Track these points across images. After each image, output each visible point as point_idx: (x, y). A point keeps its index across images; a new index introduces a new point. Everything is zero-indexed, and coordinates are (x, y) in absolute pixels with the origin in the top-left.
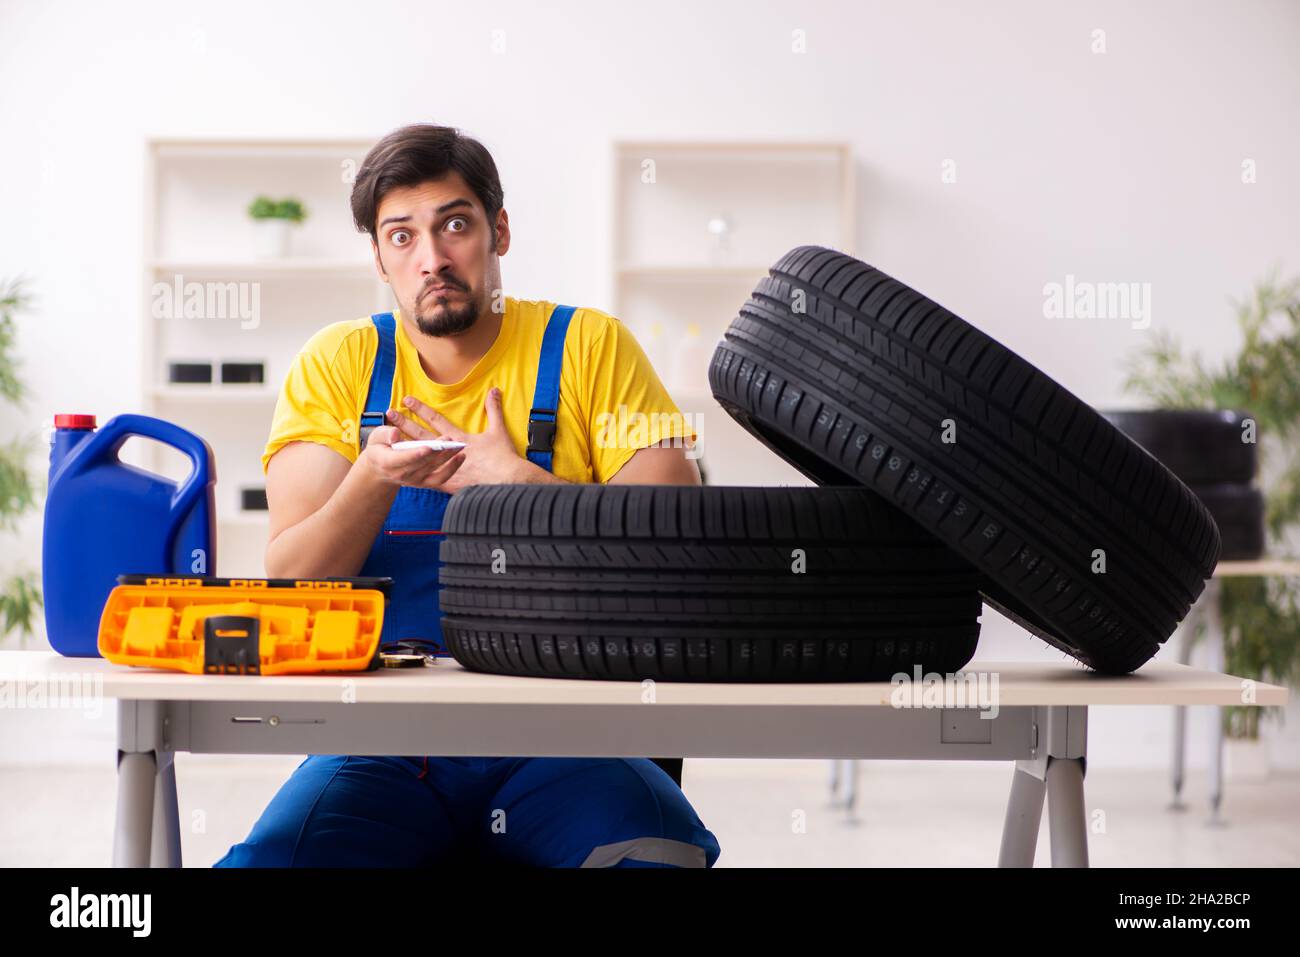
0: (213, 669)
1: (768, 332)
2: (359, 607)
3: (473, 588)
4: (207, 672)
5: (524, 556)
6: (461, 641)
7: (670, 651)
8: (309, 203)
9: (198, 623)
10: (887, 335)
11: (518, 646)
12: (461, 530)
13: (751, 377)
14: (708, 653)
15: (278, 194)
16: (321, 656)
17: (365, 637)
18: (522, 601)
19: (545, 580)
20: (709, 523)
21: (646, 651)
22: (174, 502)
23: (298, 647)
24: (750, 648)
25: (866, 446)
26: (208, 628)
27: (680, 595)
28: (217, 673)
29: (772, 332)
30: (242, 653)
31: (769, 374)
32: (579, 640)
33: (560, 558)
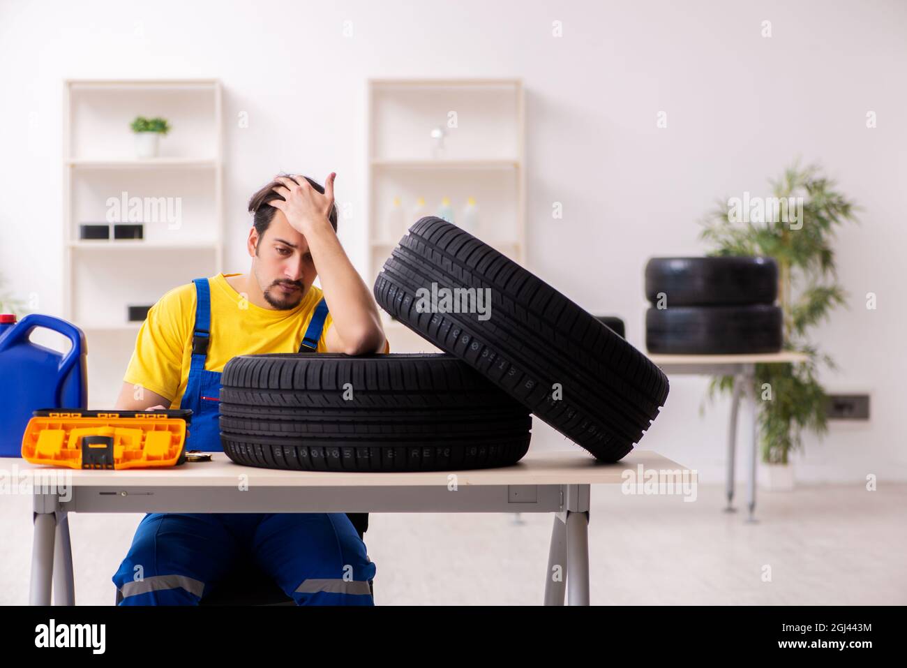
0: (87, 466)
1: (405, 269)
2: (172, 429)
3: (237, 417)
4: (84, 468)
5: (265, 400)
6: (231, 448)
7: (348, 454)
8: (170, 121)
9: (79, 438)
10: (471, 272)
11: (262, 451)
12: (230, 384)
13: (395, 295)
14: (369, 455)
15: (150, 116)
16: (150, 458)
17: (174, 446)
18: (264, 425)
19: (277, 414)
20: (369, 382)
21: (334, 455)
22: (61, 366)
23: (136, 453)
24: (393, 452)
25: (458, 336)
26: (84, 443)
27: (353, 423)
28: (90, 468)
29: (407, 269)
30: (103, 457)
31: (405, 293)
32: (296, 448)
33: (285, 401)
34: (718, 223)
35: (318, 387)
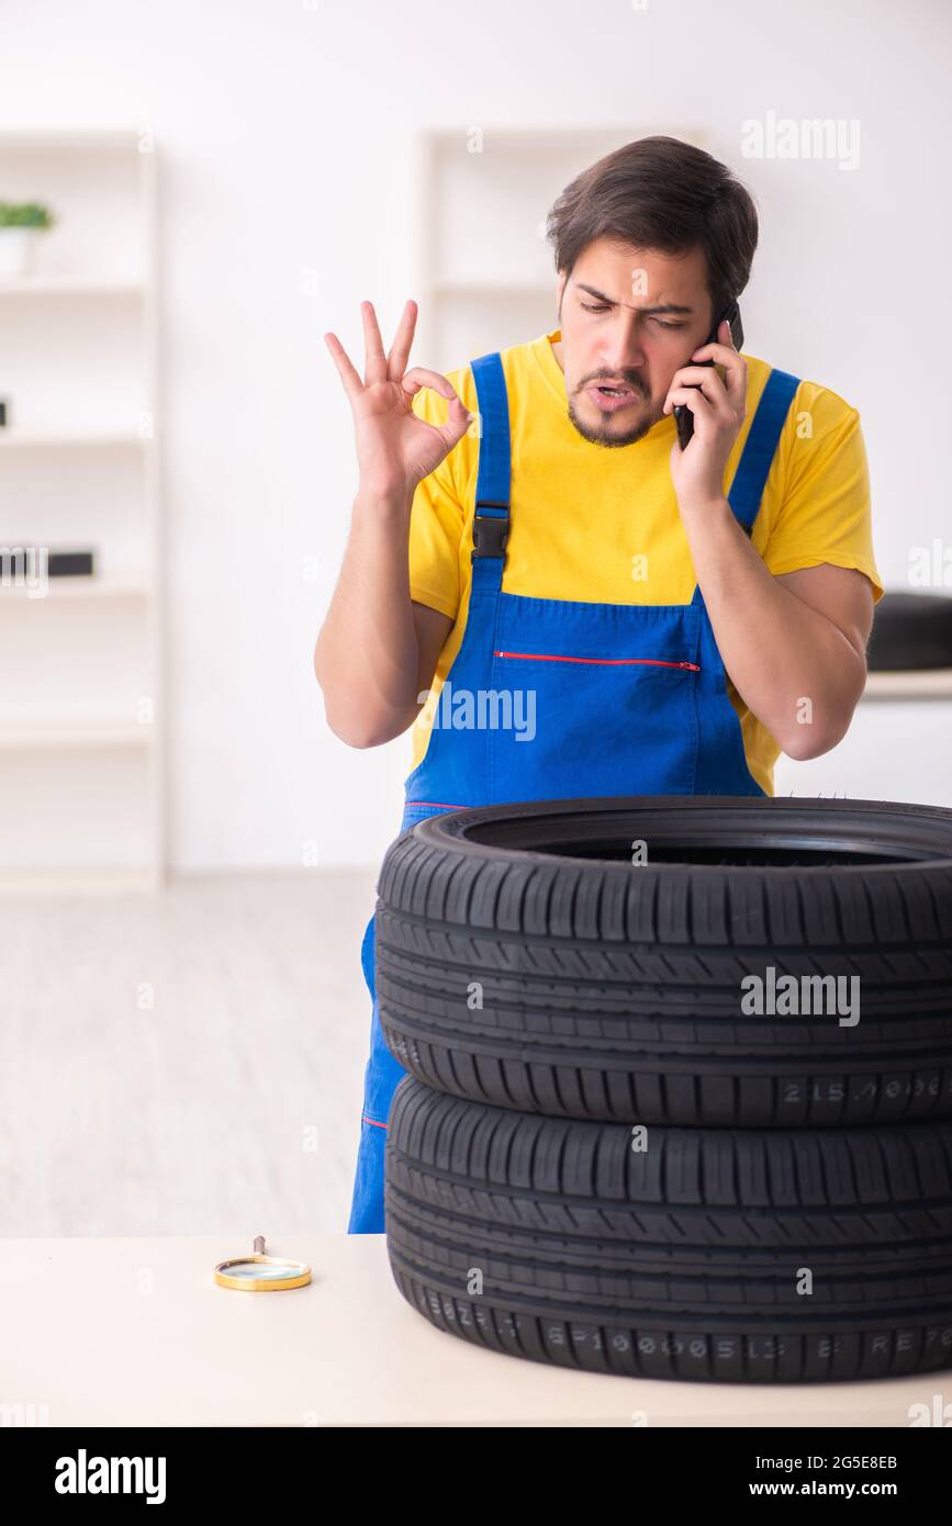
5: (524, 1215)
7: (726, 1350)
14: (776, 1352)
19: (554, 1251)
21: (693, 1350)
24: (832, 1345)
27: (741, 1280)
32: (602, 1330)
33: (576, 1224)
35: (656, 1196)
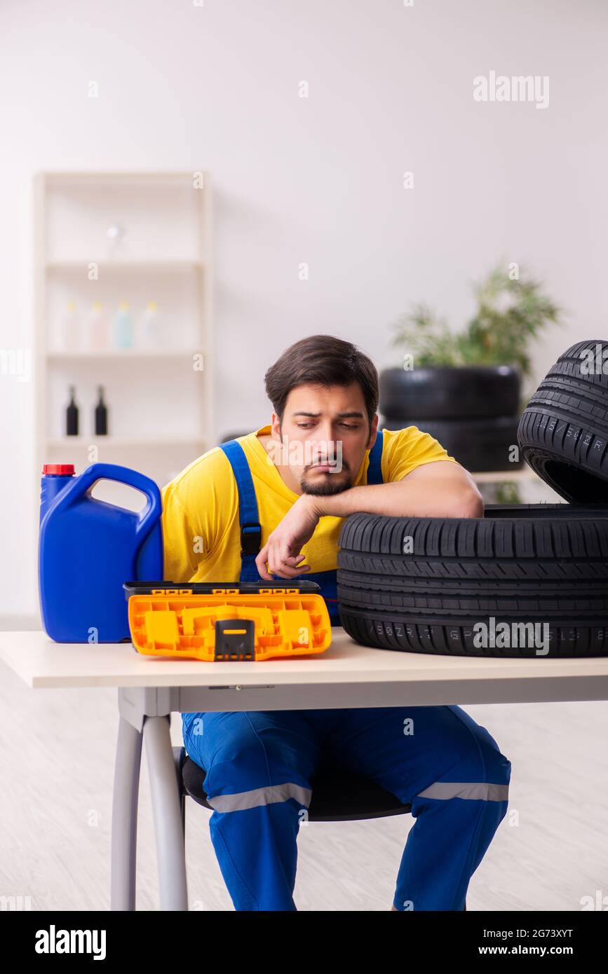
0: (220, 657)
2: (306, 607)
4: (216, 660)
11: (430, 633)
14: (576, 637)
16: (294, 645)
18: (434, 602)
20: (575, 547)
22: (139, 528)
23: (273, 638)
26: (218, 629)
27: (556, 598)
28: (224, 660)
30: (242, 645)
33: (466, 572)
34: (411, 328)
35: (511, 554)
